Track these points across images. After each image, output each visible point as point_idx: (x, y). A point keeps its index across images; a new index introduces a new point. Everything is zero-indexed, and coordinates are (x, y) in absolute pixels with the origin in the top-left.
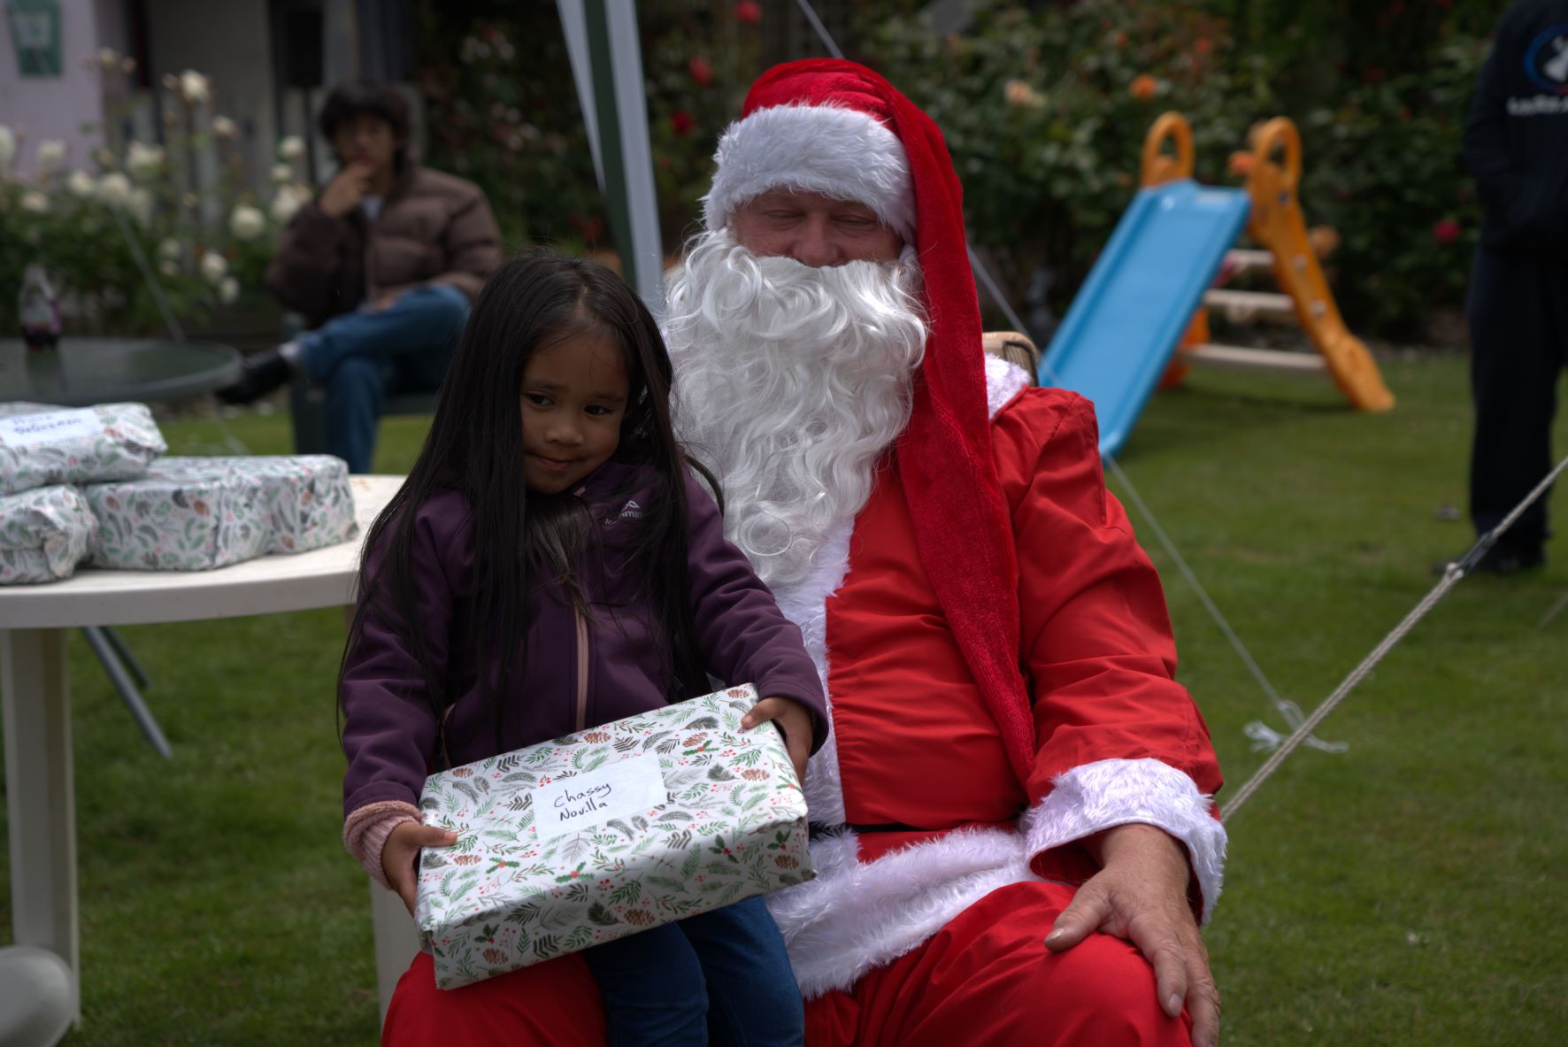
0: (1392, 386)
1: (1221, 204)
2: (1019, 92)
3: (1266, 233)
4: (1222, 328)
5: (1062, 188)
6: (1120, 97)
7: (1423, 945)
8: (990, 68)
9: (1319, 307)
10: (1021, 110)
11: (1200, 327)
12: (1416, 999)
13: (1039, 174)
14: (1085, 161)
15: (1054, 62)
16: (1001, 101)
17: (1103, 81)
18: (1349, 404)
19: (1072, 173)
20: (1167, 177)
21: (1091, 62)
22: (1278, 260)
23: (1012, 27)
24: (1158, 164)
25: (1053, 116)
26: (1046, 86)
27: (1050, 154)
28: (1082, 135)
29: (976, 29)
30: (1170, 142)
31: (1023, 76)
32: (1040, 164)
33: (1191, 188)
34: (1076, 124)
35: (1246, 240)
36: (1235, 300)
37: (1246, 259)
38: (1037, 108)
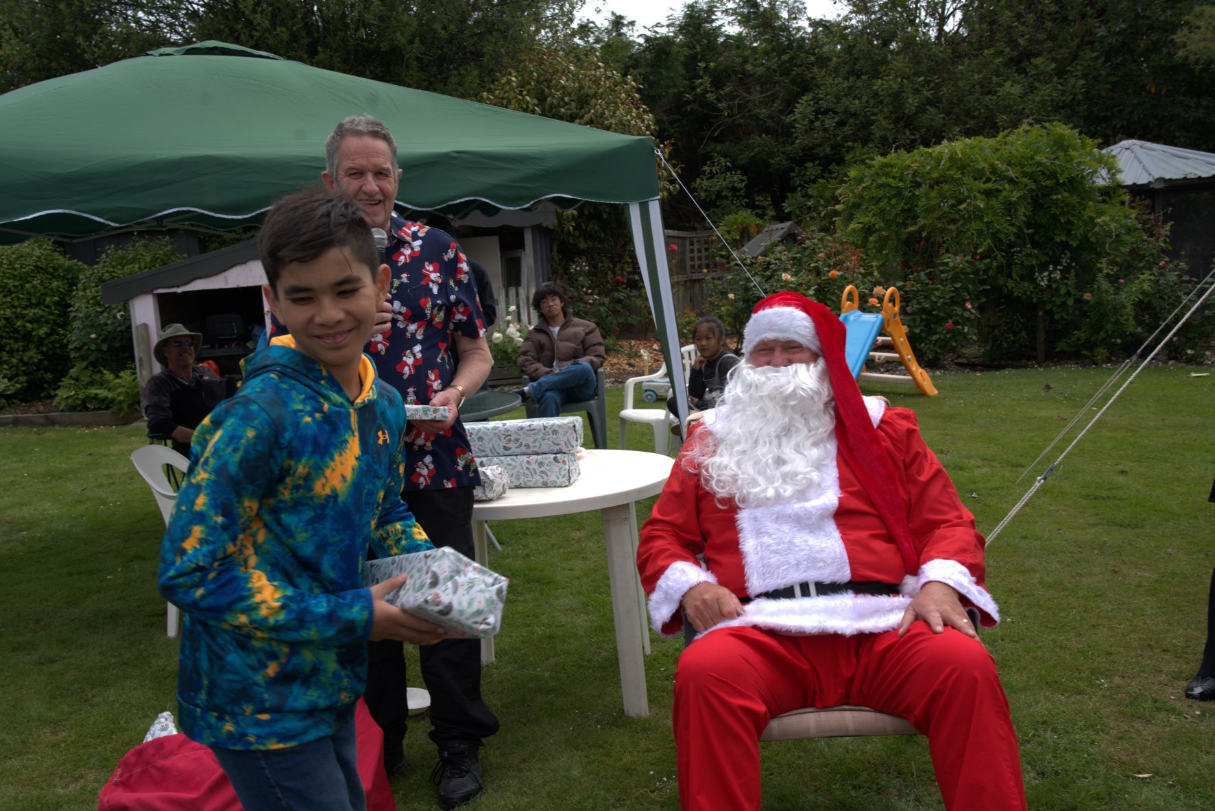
0: (937, 386)
1: (872, 319)
2: (786, 276)
3: (890, 329)
4: (874, 365)
6: (824, 278)
7: (1013, 622)
8: (773, 268)
9: (909, 356)
10: (787, 282)
12: (1018, 646)
15: (797, 265)
16: (780, 280)
17: (818, 272)
18: (923, 394)
20: (850, 309)
21: (812, 265)
22: (893, 339)
23: (780, 252)
24: (846, 303)
25: (801, 284)
26: (795, 274)
28: (811, 292)
29: (765, 254)
30: (850, 297)
31: (786, 270)
33: (859, 313)
34: (809, 288)
35: (882, 332)
36: (877, 354)
37: (880, 339)
38: (792, 282)
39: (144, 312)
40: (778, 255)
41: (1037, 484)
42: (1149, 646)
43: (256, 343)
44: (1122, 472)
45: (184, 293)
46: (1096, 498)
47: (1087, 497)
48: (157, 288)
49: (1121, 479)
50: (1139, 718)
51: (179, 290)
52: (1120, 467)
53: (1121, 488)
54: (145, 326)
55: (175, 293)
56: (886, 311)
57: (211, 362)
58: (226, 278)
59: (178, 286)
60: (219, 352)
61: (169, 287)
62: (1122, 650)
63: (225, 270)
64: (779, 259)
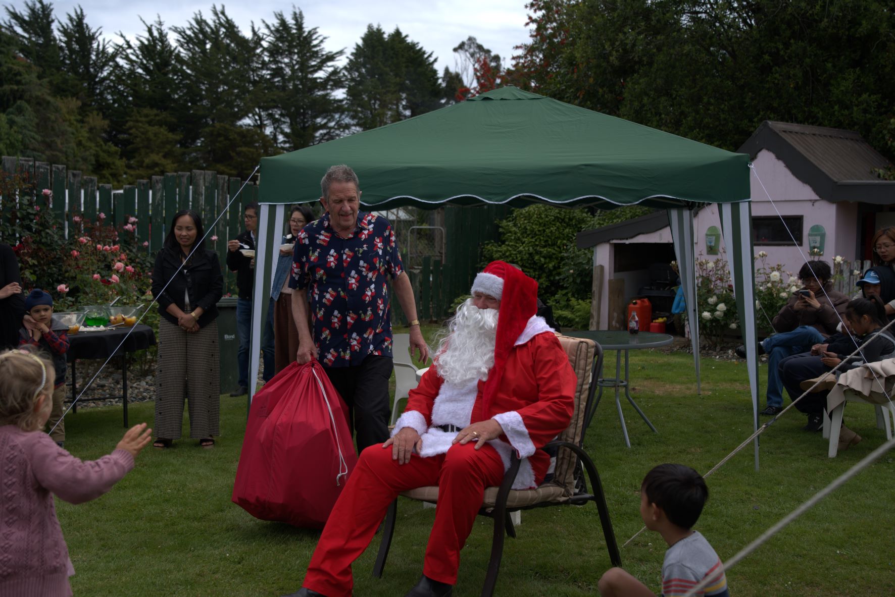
39: (603, 256)
45: (630, 244)
48: (613, 239)
51: (627, 242)
54: (602, 267)
55: (624, 244)
57: (646, 300)
59: (627, 239)
60: (655, 293)
61: (621, 239)
63: (661, 229)
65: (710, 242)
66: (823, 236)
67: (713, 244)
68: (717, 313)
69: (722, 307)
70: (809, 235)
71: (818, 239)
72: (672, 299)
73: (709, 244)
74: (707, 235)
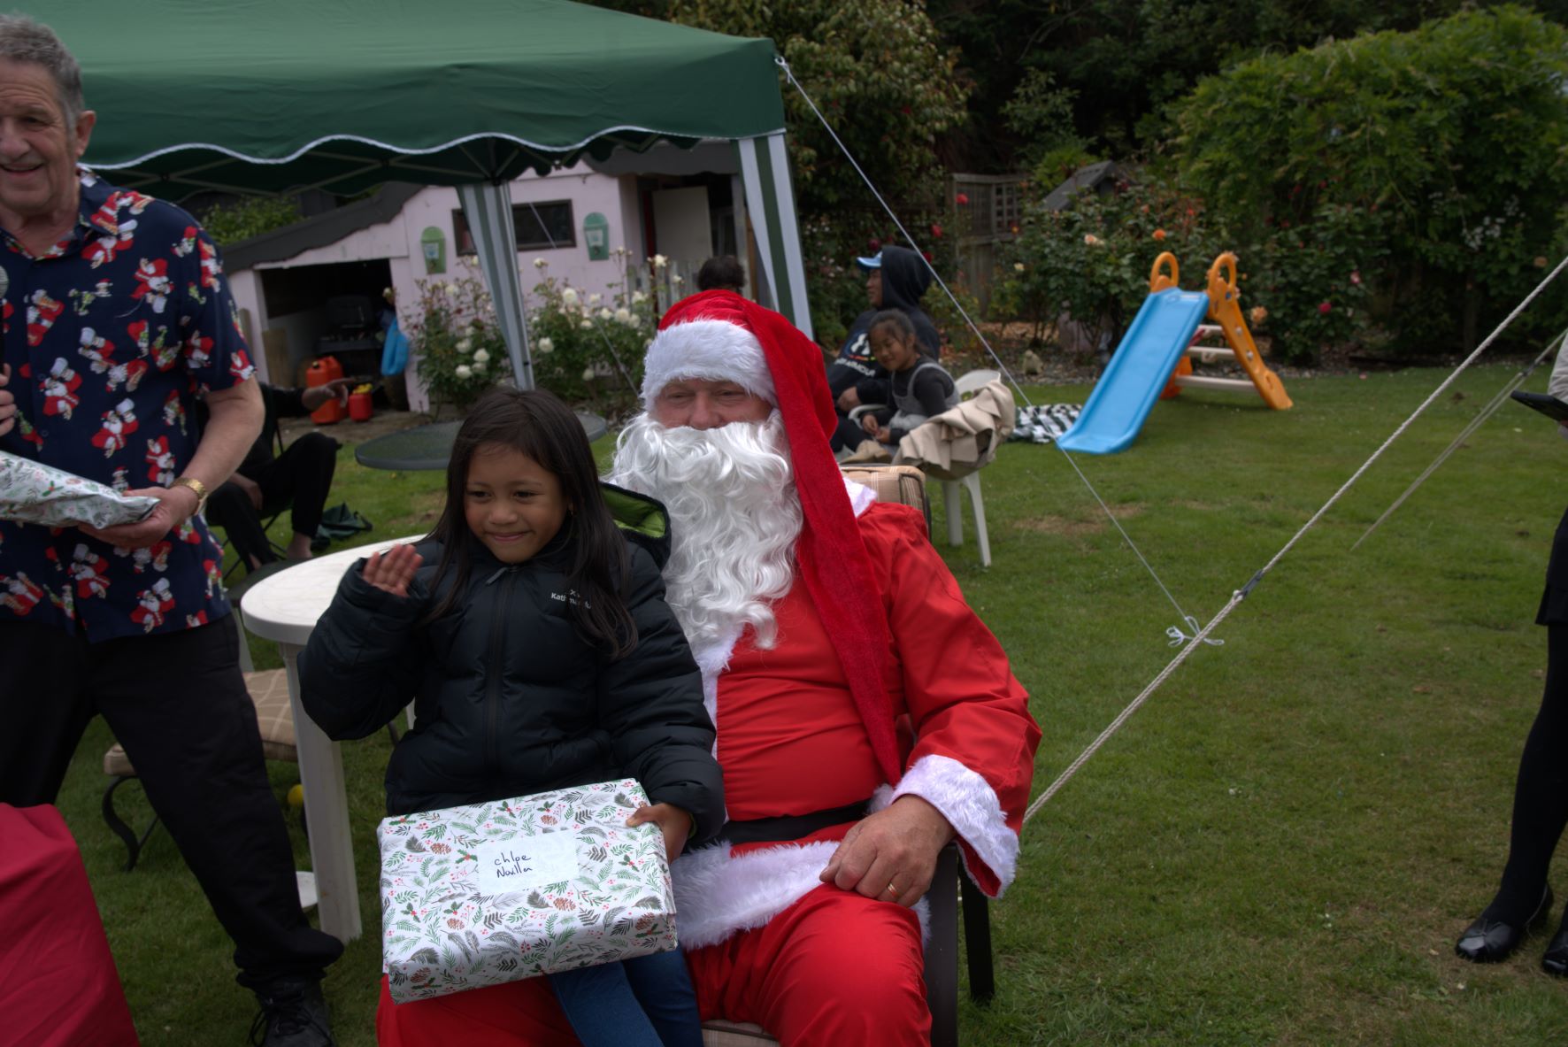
0: (1290, 395)
1: (1194, 300)
2: (1090, 239)
3: (1217, 316)
4: (1197, 364)
5: (1114, 290)
6: (1145, 240)
8: (1078, 225)
9: (1250, 352)
10: (1092, 247)
11: (1187, 365)
13: (1103, 282)
14: (1127, 275)
15: (1111, 222)
16: (1083, 245)
17: (1137, 231)
18: (1268, 406)
19: (1119, 281)
20: (1164, 286)
21: (1131, 222)
22: (1224, 329)
23: (1089, 204)
24: (1157, 278)
25: (1111, 250)
26: (1106, 236)
27: (1108, 272)
28: (1125, 261)
29: (1071, 207)
30: (1165, 269)
31: (1093, 231)
32: (1103, 276)
33: (1177, 292)
34: (1122, 255)
35: (1207, 319)
36: (1204, 350)
37: (1209, 328)
38: (1101, 247)
39: (246, 293)
40: (1083, 210)
41: (1233, 602)
42: (1432, 850)
43: (386, 333)
44: (1523, 534)
45: (293, 269)
46: (1463, 578)
47: (1451, 575)
48: (258, 262)
49: (1515, 546)
50: (1360, 991)
51: (286, 265)
52: (1521, 526)
53: (1510, 560)
54: (246, 314)
55: (281, 270)
56: (1213, 290)
57: (331, 359)
58: (344, 249)
59: (284, 260)
60: (342, 346)
61: (273, 261)
62: (1383, 856)
63: (342, 237)
64: (1085, 215)
65: (432, 253)
66: (605, 229)
67: (436, 256)
68: (478, 365)
69: (482, 355)
70: (586, 229)
71: (600, 233)
72: (379, 352)
73: (429, 256)
74: (424, 242)
